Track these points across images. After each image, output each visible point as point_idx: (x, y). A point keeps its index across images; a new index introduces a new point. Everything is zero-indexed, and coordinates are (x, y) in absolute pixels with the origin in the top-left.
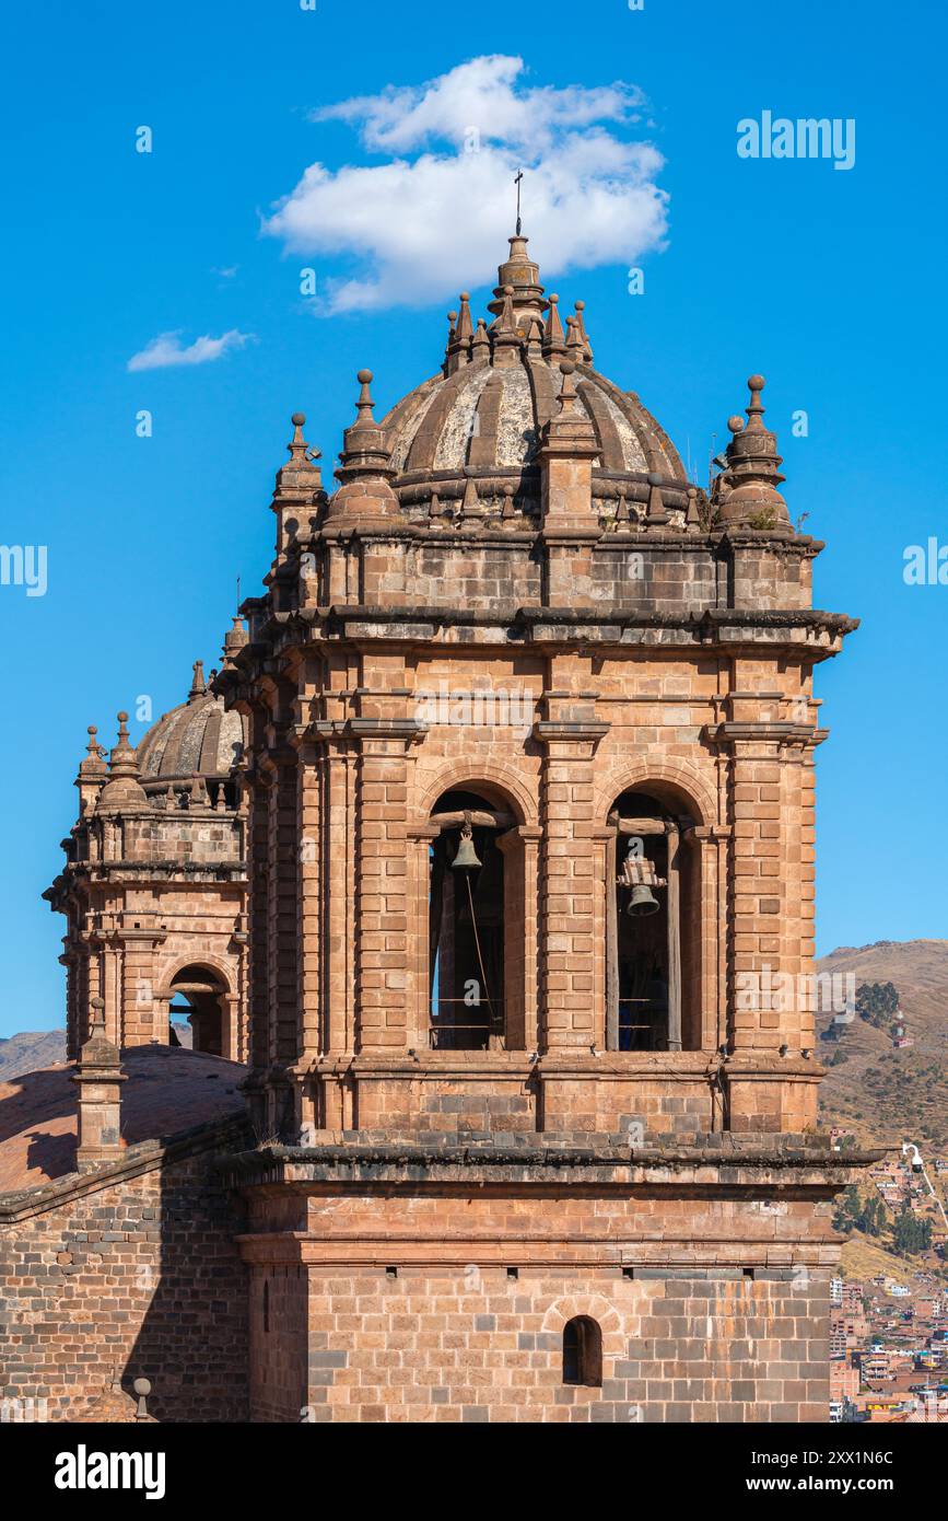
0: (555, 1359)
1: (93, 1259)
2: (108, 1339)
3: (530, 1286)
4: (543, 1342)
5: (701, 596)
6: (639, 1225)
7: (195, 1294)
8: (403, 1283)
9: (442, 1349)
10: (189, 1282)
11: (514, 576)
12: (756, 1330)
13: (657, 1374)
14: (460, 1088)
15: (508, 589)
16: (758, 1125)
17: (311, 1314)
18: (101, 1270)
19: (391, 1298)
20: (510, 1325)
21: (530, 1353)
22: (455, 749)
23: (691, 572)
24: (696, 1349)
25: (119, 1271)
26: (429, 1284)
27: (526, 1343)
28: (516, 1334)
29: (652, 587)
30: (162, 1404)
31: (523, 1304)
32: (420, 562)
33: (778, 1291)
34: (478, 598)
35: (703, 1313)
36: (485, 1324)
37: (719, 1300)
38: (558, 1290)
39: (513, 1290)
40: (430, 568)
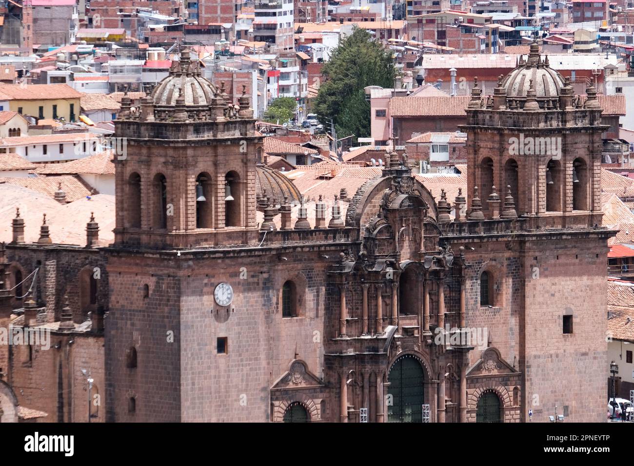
0: (143, 293)
3: (139, 277)
4: (141, 289)
8: (122, 276)
12: (170, 288)
14: (132, 236)
19: (120, 279)
20: (136, 285)
21: (139, 291)
24: (161, 292)
26: (125, 276)
27: (139, 289)
28: (137, 287)
31: (138, 281)
33: (173, 280)
35: (163, 284)
36: (133, 285)
37: (165, 281)
38: (143, 278)
39: (136, 278)
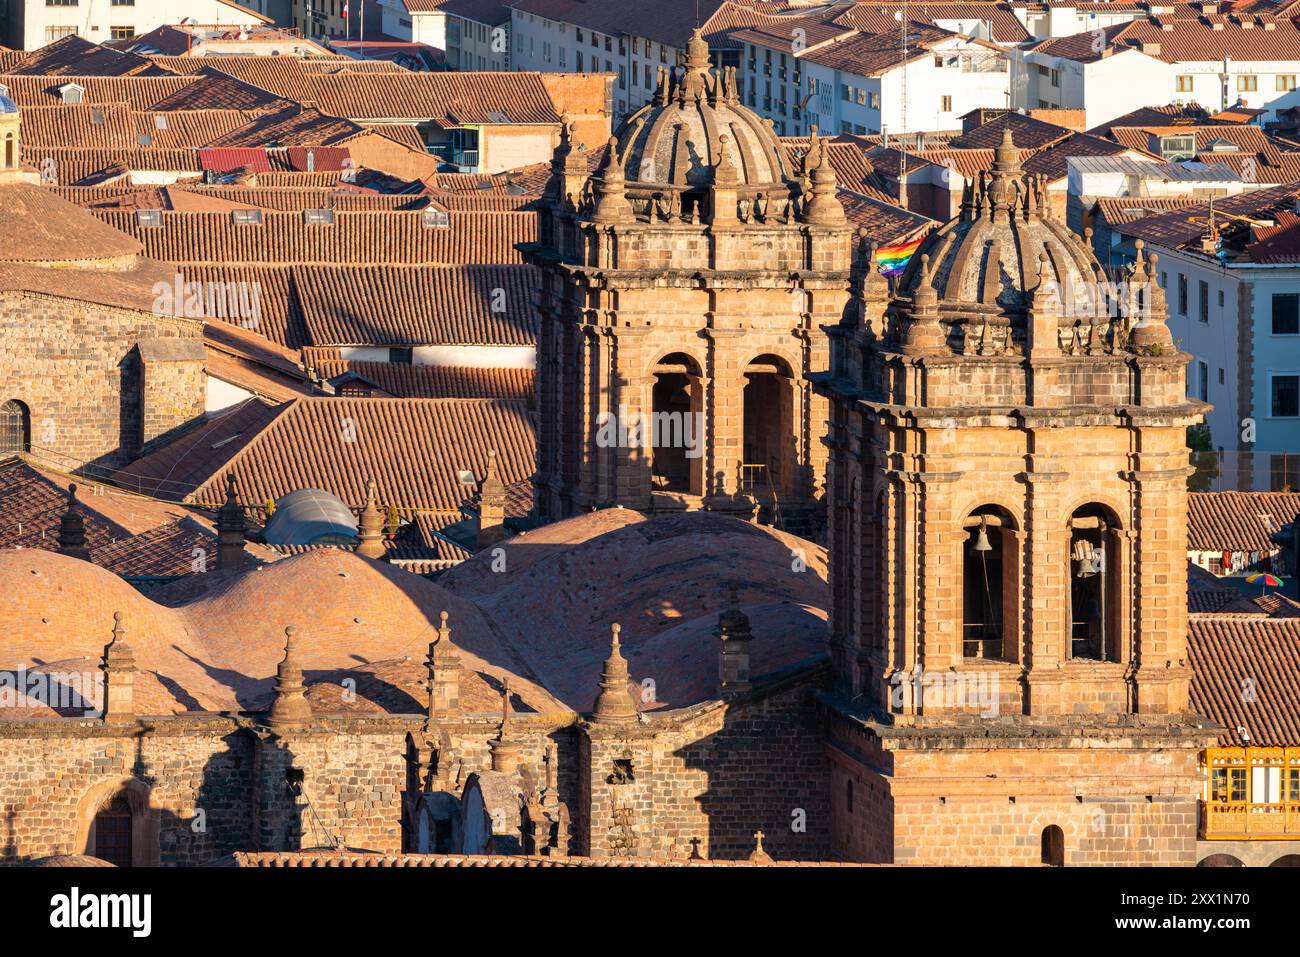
0: (1036, 852)
1: (733, 756)
2: (742, 807)
3: (1022, 808)
4: (1030, 841)
5: (1121, 393)
6: (1085, 771)
7: (796, 777)
8: (948, 806)
9: (971, 846)
10: (793, 769)
11: (1012, 382)
12: (1153, 833)
13: (1096, 859)
15: (1009, 390)
16: (1154, 710)
17: (896, 825)
18: (738, 761)
19: (942, 816)
20: (1011, 831)
21: (1022, 848)
22: (978, 486)
23: (1115, 378)
24: (1118, 844)
25: (748, 762)
26: (964, 807)
27: (1020, 842)
28: (1015, 836)
29: (1092, 387)
30: (775, 849)
31: (1018, 818)
32: (958, 375)
33: (1167, 809)
34: (991, 396)
35: (1122, 822)
36: (996, 831)
37: (1132, 814)
38: (1038, 810)
39: (1012, 810)
40: (964, 378)
